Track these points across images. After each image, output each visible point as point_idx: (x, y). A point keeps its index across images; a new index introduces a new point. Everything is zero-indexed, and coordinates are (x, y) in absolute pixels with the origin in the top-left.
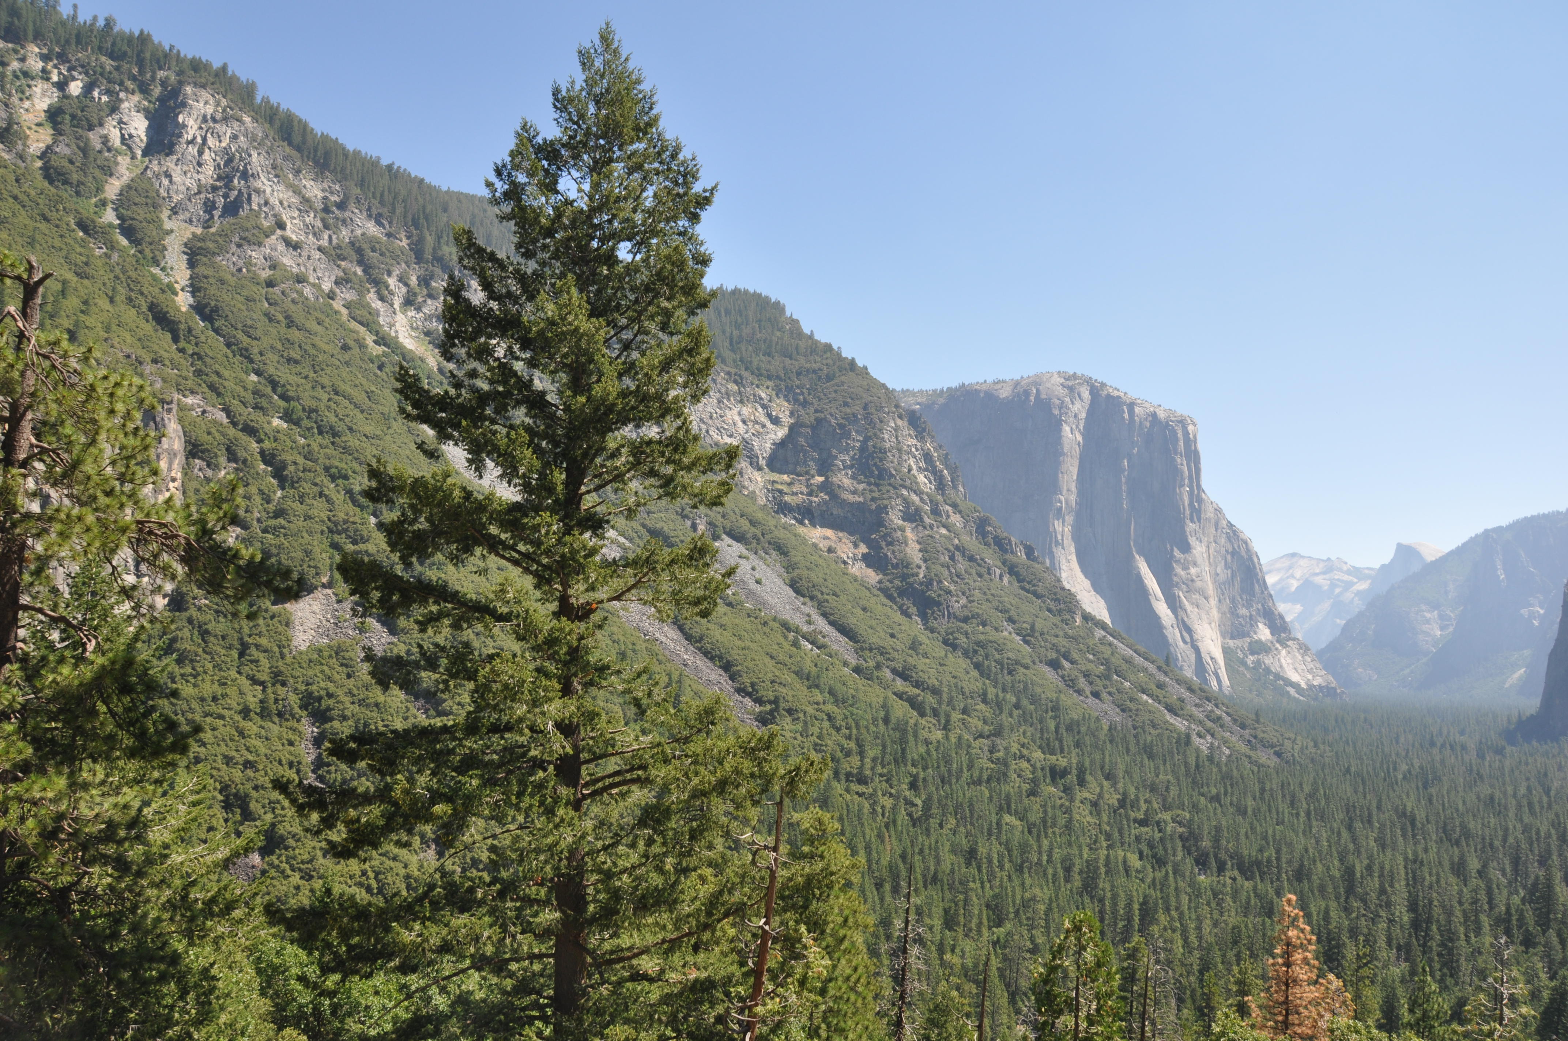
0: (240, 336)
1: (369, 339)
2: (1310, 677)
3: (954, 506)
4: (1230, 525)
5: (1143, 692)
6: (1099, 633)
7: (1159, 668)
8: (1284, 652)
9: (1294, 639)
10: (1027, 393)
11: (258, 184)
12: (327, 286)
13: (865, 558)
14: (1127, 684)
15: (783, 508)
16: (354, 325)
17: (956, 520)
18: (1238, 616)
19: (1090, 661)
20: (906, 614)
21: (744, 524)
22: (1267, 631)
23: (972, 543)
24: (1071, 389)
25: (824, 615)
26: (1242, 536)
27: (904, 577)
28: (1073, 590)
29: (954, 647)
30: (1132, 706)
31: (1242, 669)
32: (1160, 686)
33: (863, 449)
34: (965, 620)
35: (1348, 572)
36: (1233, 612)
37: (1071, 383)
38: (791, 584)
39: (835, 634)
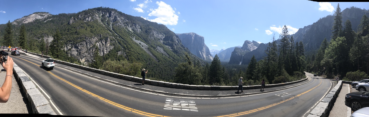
0: (116, 31)
1: (127, 30)
3: (180, 44)
4: (207, 46)
8: (211, 57)
10: (189, 34)
11: (117, 18)
12: (123, 26)
13: (171, 48)
15: (164, 44)
16: (126, 29)
17: (180, 45)
20: (175, 53)
21: (160, 45)
22: (209, 55)
23: (181, 47)
24: (193, 34)
25: (166, 53)
27: (175, 50)
29: (179, 56)
31: (207, 58)
33: (171, 39)
34: (180, 54)
36: (207, 54)
37: (193, 33)
38: (164, 50)
39: (167, 54)
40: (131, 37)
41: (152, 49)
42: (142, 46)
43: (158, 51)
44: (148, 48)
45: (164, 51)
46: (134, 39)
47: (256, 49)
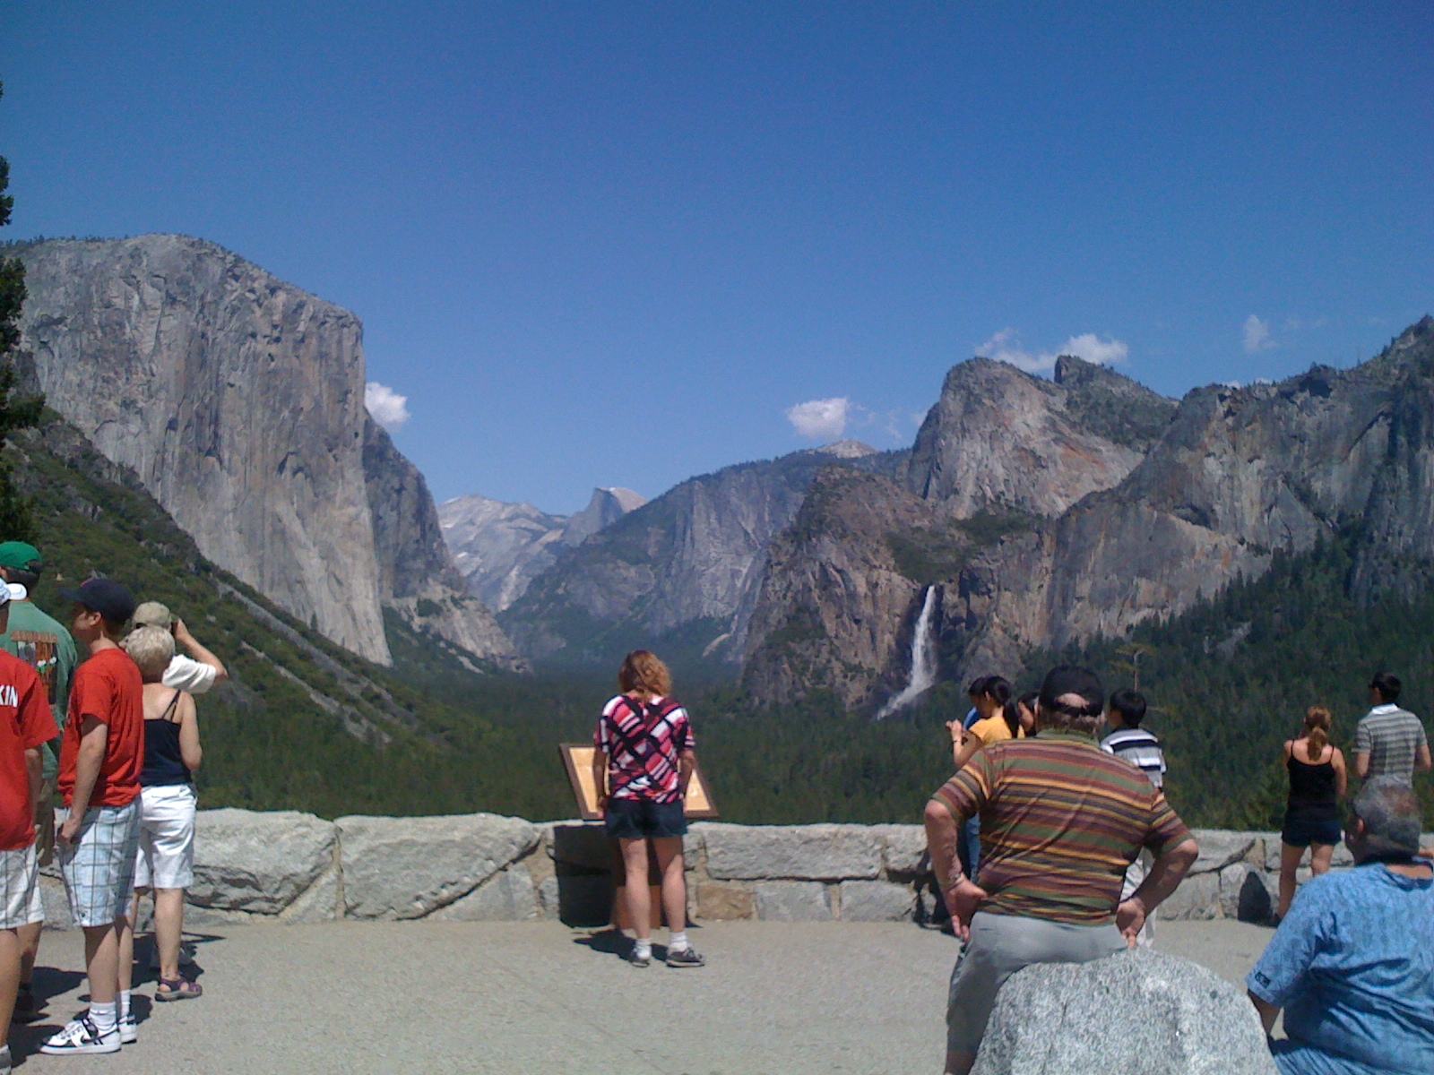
2: (488, 644)
4: (398, 456)
5: (281, 663)
6: (224, 588)
7: (304, 634)
8: (458, 613)
9: (471, 598)
14: (261, 655)
18: (404, 570)
19: (209, 623)
22: (439, 588)
26: (412, 471)
28: (190, 531)
30: (268, 682)
31: (405, 635)
32: (305, 656)
35: (538, 520)
36: (397, 565)
47: (1126, 483)
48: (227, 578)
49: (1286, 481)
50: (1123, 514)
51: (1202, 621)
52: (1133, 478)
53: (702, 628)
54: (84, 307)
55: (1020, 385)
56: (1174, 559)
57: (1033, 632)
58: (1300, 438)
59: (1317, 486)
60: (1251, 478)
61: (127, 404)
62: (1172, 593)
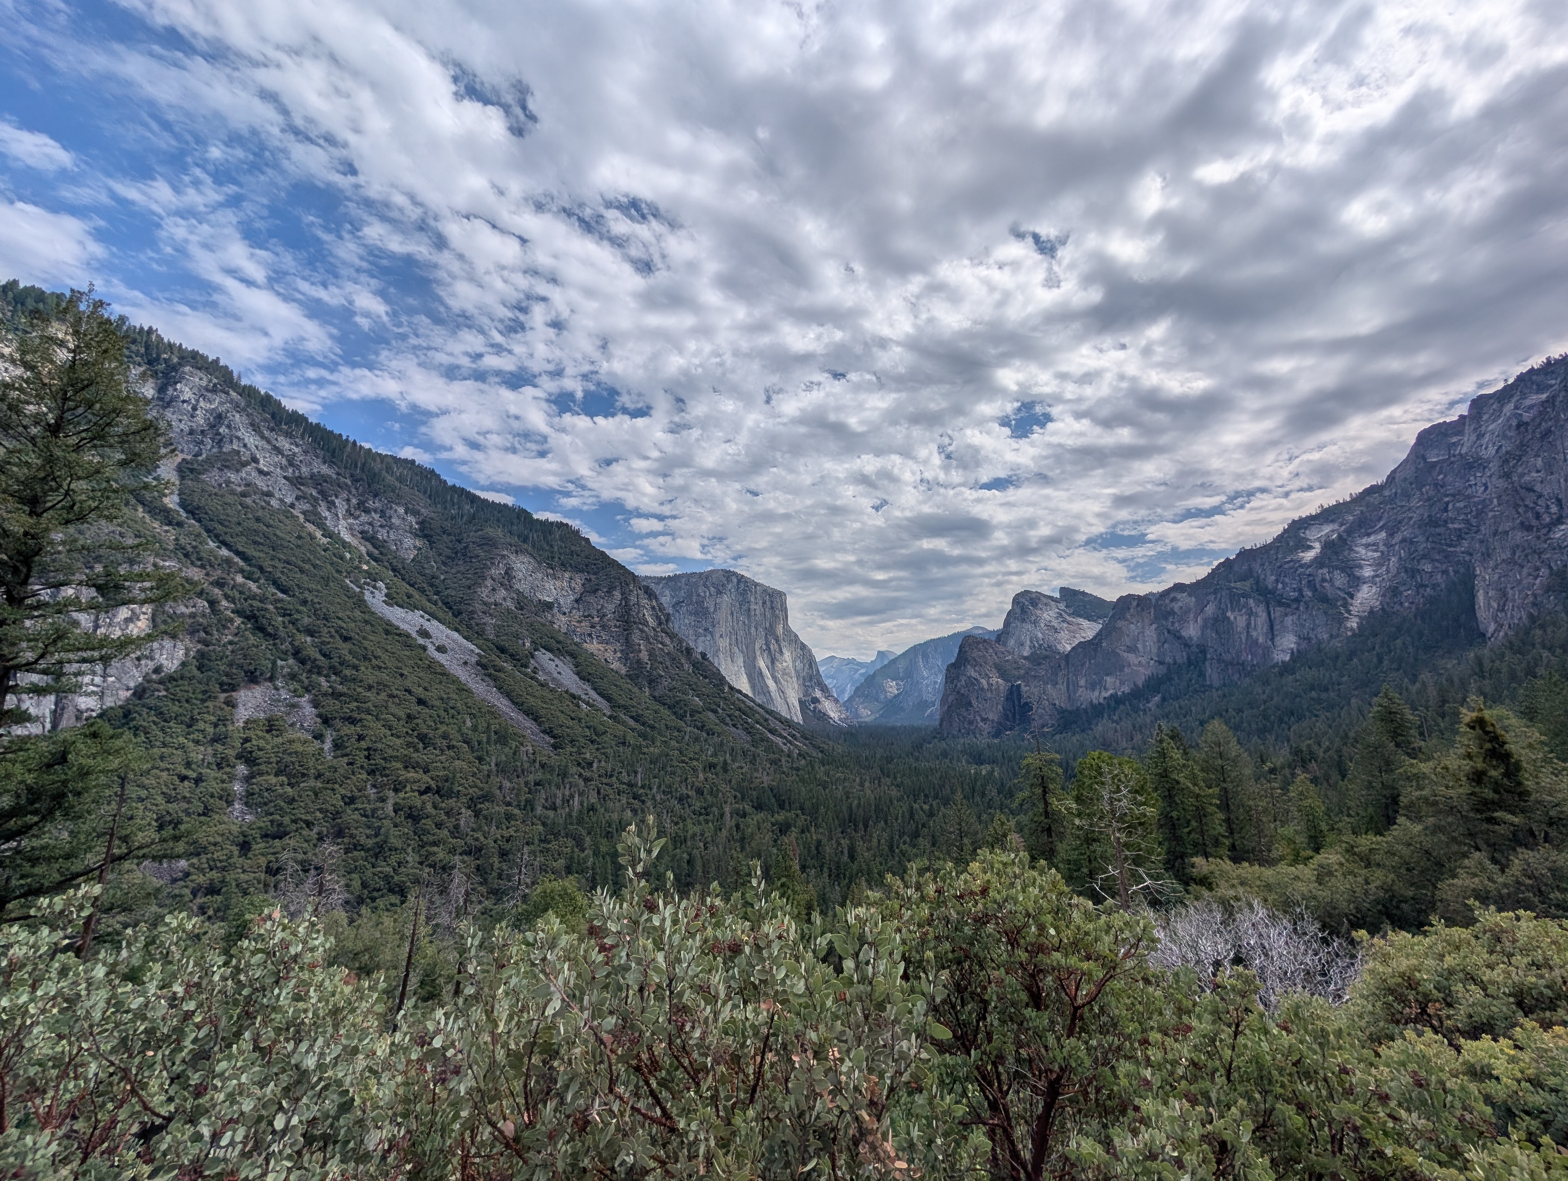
0: (216, 526)
1: (318, 534)
2: (839, 714)
4: (801, 642)
7: (768, 713)
8: (827, 702)
9: (832, 696)
12: (288, 500)
13: (620, 659)
14: (751, 720)
16: (307, 524)
18: (806, 686)
19: (732, 709)
20: (640, 688)
22: (819, 693)
24: (728, 577)
26: (807, 647)
28: (726, 675)
29: (664, 704)
31: (808, 711)
34: (669, 690)
35: (857, 665)
36: (804, 683)
37: (728, 574)
38: (578, 674)
39: (600, 699)
40: (356, 582)
41: (508, 666)
42: (441, 649)
43: (541, 677)
44: (478, 663)
45: (582, 678)
46: (380, 596)
47: (1095, 637)
48: (740, 692)
49: (1169, 632)
50: (1095, 650)
51: (1138, 695)
52: (1099, 634)
53: (923, 705)
54: (690, 596)
55: (1045, 600)
56: (1121, 670)
57: (1061, 702)
58: (1172, 613)
59: (1184, 633)
60: (1151, 633)
61: (706, 630)
62: (1122, 683)
